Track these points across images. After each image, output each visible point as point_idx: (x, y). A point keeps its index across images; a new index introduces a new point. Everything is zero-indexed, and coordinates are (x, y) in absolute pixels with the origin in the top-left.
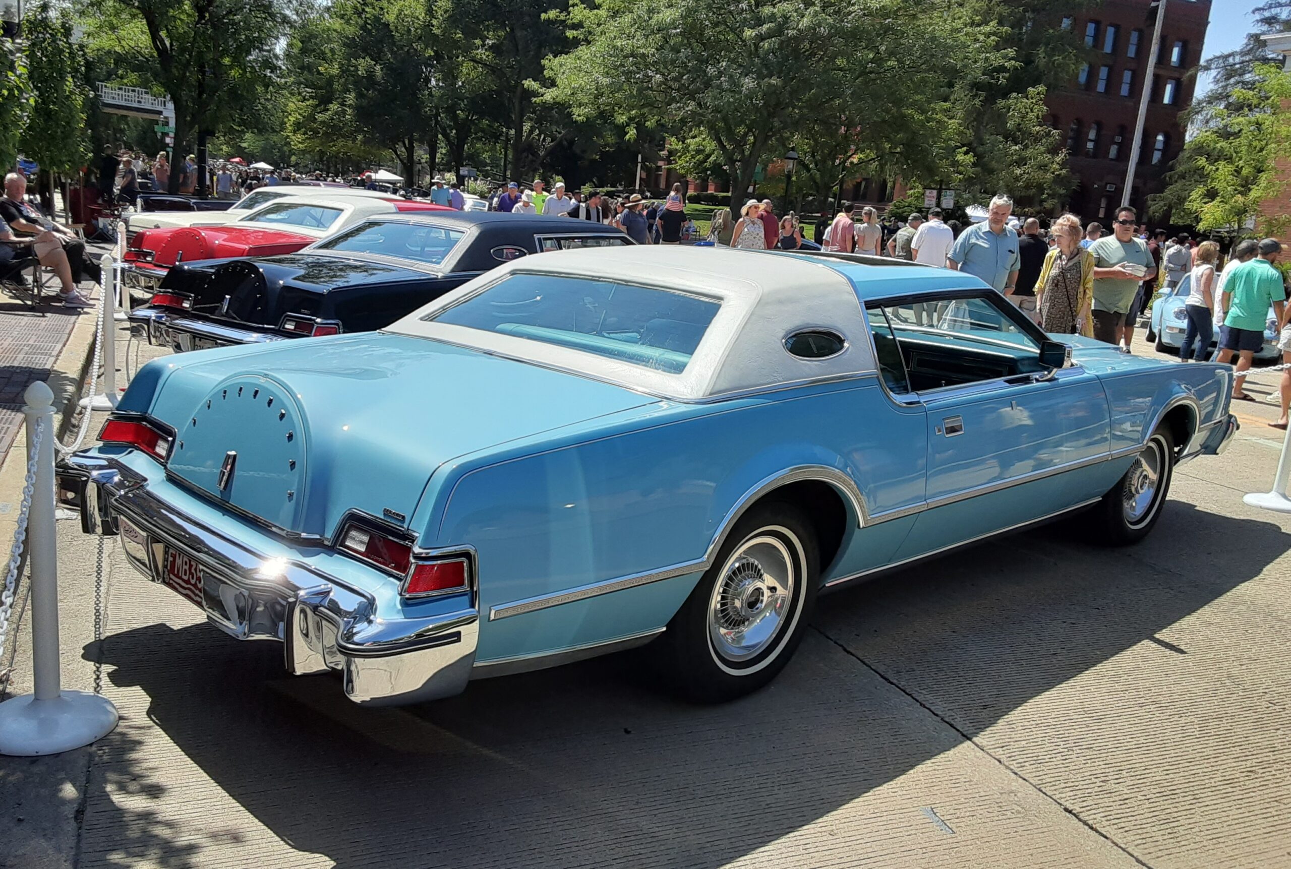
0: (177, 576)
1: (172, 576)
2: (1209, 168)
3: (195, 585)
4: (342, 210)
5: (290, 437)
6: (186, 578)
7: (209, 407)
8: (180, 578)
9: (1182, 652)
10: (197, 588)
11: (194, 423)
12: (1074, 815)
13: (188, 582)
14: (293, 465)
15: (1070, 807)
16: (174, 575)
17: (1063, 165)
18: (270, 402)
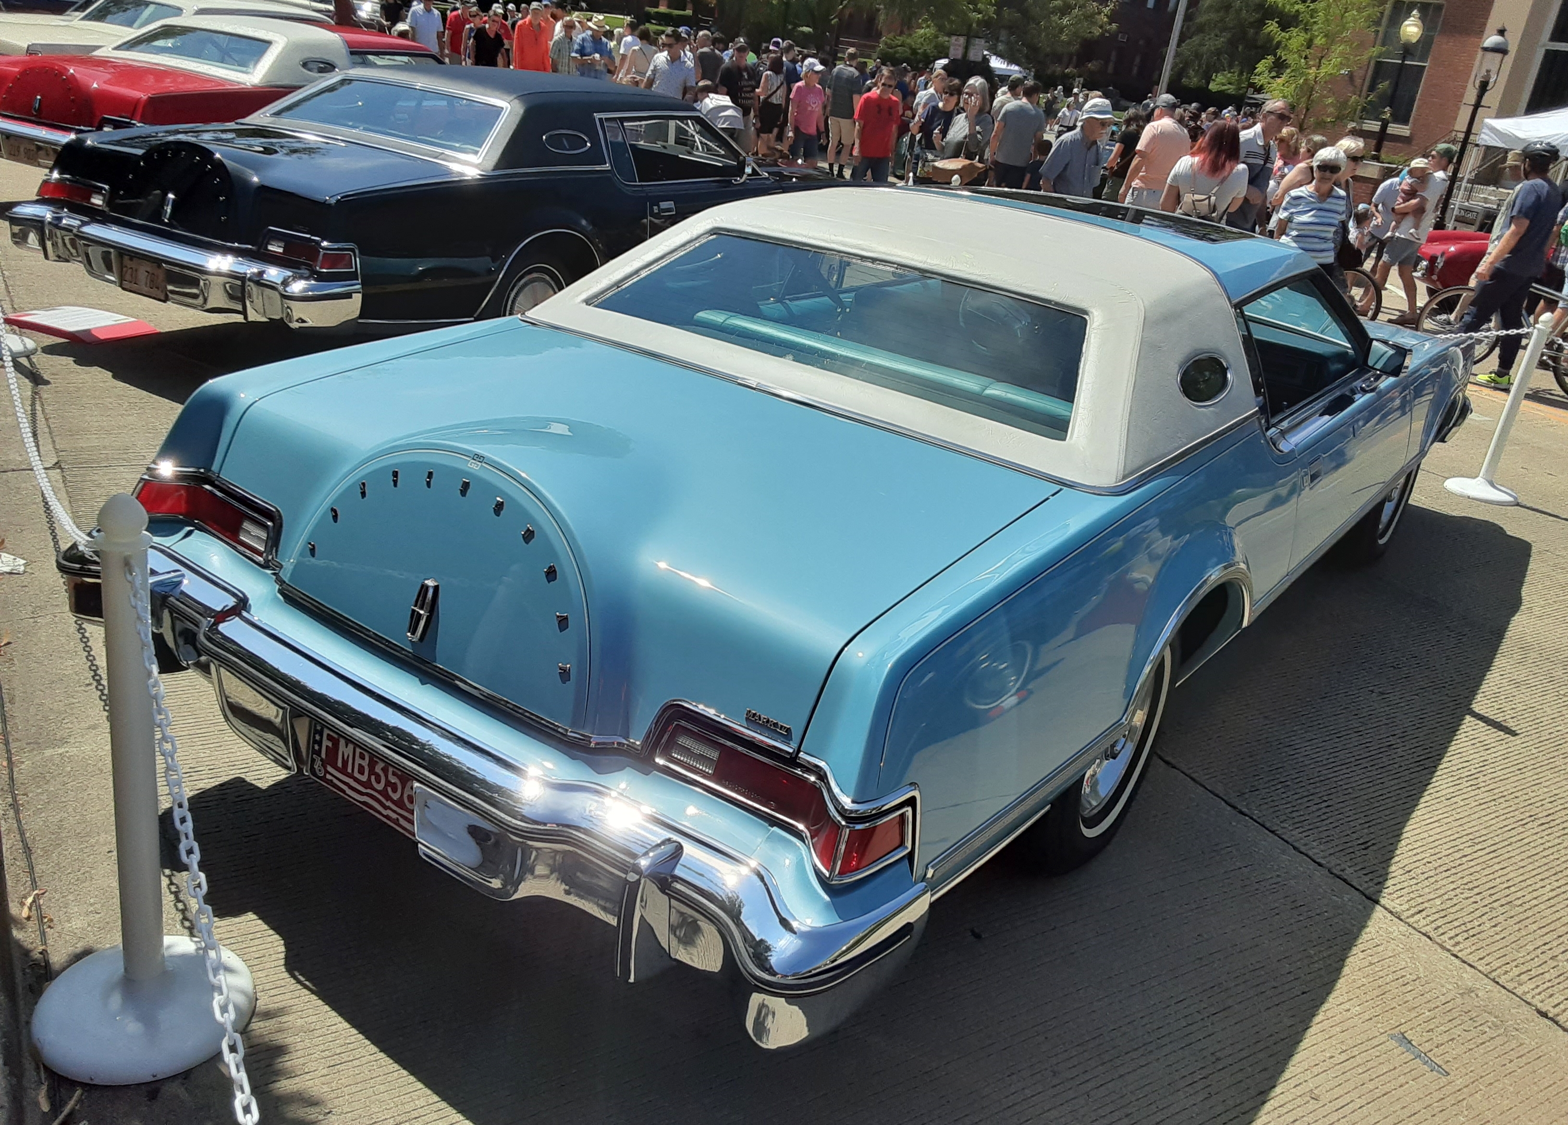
0: (343, 771)
1: (329, 769)
2: (1280, 36)
3: (384, 793)
4: (269, 43)
5: (551, 574)
6: (364, 778)
7: (363, 494)
8: (351, 776)
9: (1514, 734)
10: (388, 798)
11: (335, 518)
12: (1552, 1019)
13: (367, 785)
14: (563, 623)
15: (1544, 1008)
16: (337, 769)
17: (1112, 18)
18: (499, 507)
